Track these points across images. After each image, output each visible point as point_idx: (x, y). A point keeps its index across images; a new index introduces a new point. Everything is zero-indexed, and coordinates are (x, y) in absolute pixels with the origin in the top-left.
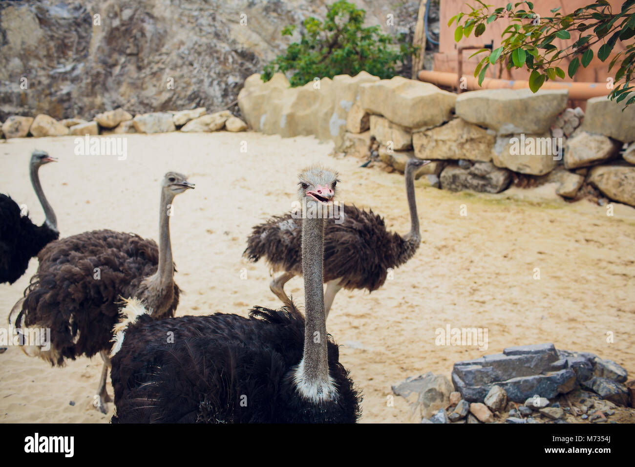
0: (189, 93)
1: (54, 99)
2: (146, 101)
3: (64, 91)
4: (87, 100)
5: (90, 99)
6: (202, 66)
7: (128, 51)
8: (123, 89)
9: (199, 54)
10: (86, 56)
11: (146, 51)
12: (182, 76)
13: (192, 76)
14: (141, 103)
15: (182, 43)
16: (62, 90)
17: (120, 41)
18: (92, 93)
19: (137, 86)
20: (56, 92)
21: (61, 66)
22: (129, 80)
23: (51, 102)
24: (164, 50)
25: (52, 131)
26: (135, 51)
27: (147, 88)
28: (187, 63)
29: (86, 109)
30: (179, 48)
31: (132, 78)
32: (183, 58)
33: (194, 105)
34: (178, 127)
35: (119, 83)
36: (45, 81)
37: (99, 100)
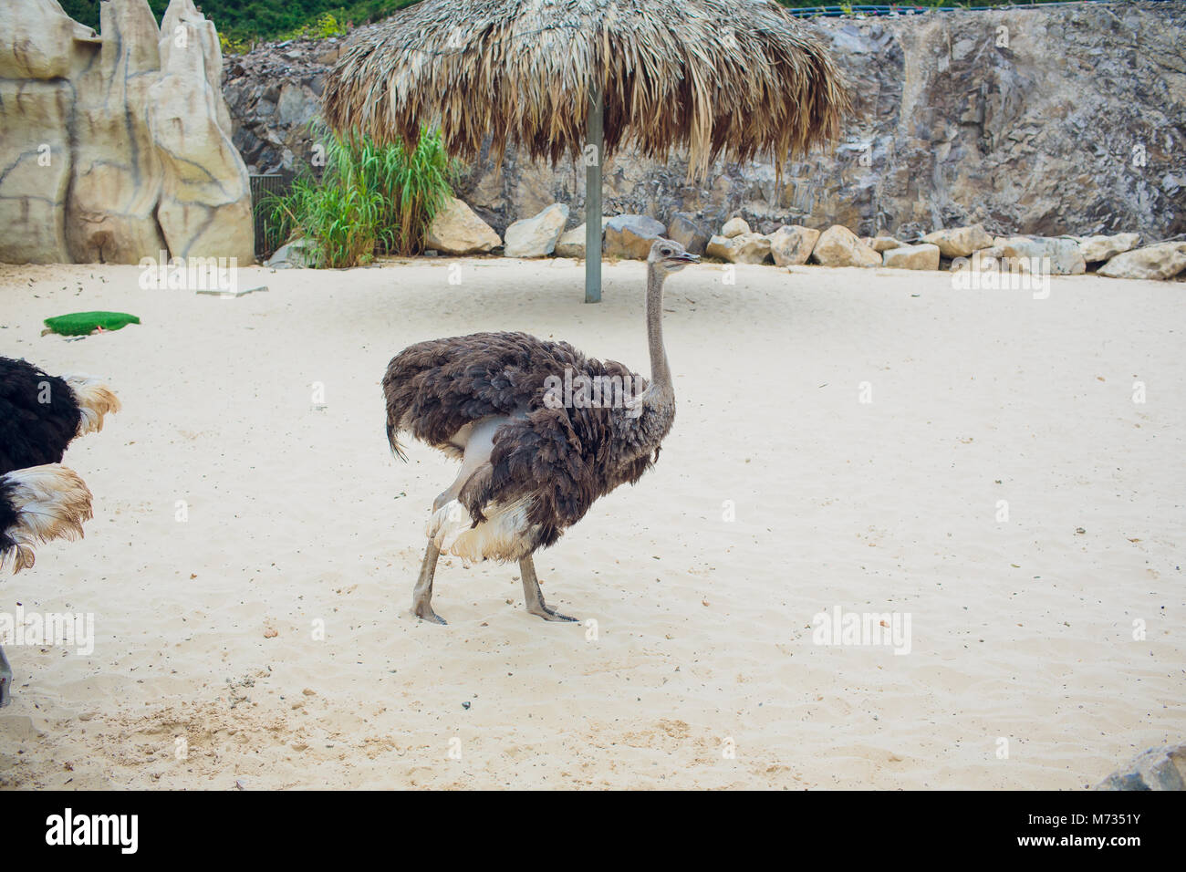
0: (1090, 202)
1: (845, 197)
2: (1005, 213)
3: (863, 186)
4: (899, 204)
5: (905, 202)
6: (1112, 151)
7: (964, 118)
8: (957, 187)
9: (1107, 129)
10: (894, 123)
11: (998, 118)
12: (1074, 170)
13: (1094, 171)
14: (996, 215)
15: (1070, 107)
16: (857, 182)
17: (949, 98)
18: (909, 192)
19: (987, 183)
20: (847, 185)
21: (854, 139)
22: (967, 171)
23: (839, 204)
24: (1029, 118)
25: (856, 257)
26: (977, 120)
27: (1002, 188)
28: (1084, 144)
29: (898, 220)
30: (1064, 117)
31: (972, 168)
32: (1074, 135)
33: (1100, 226)
34: (1093, 266)
35: (950, 176)
36: (830, 165)
37: (921, 205)
